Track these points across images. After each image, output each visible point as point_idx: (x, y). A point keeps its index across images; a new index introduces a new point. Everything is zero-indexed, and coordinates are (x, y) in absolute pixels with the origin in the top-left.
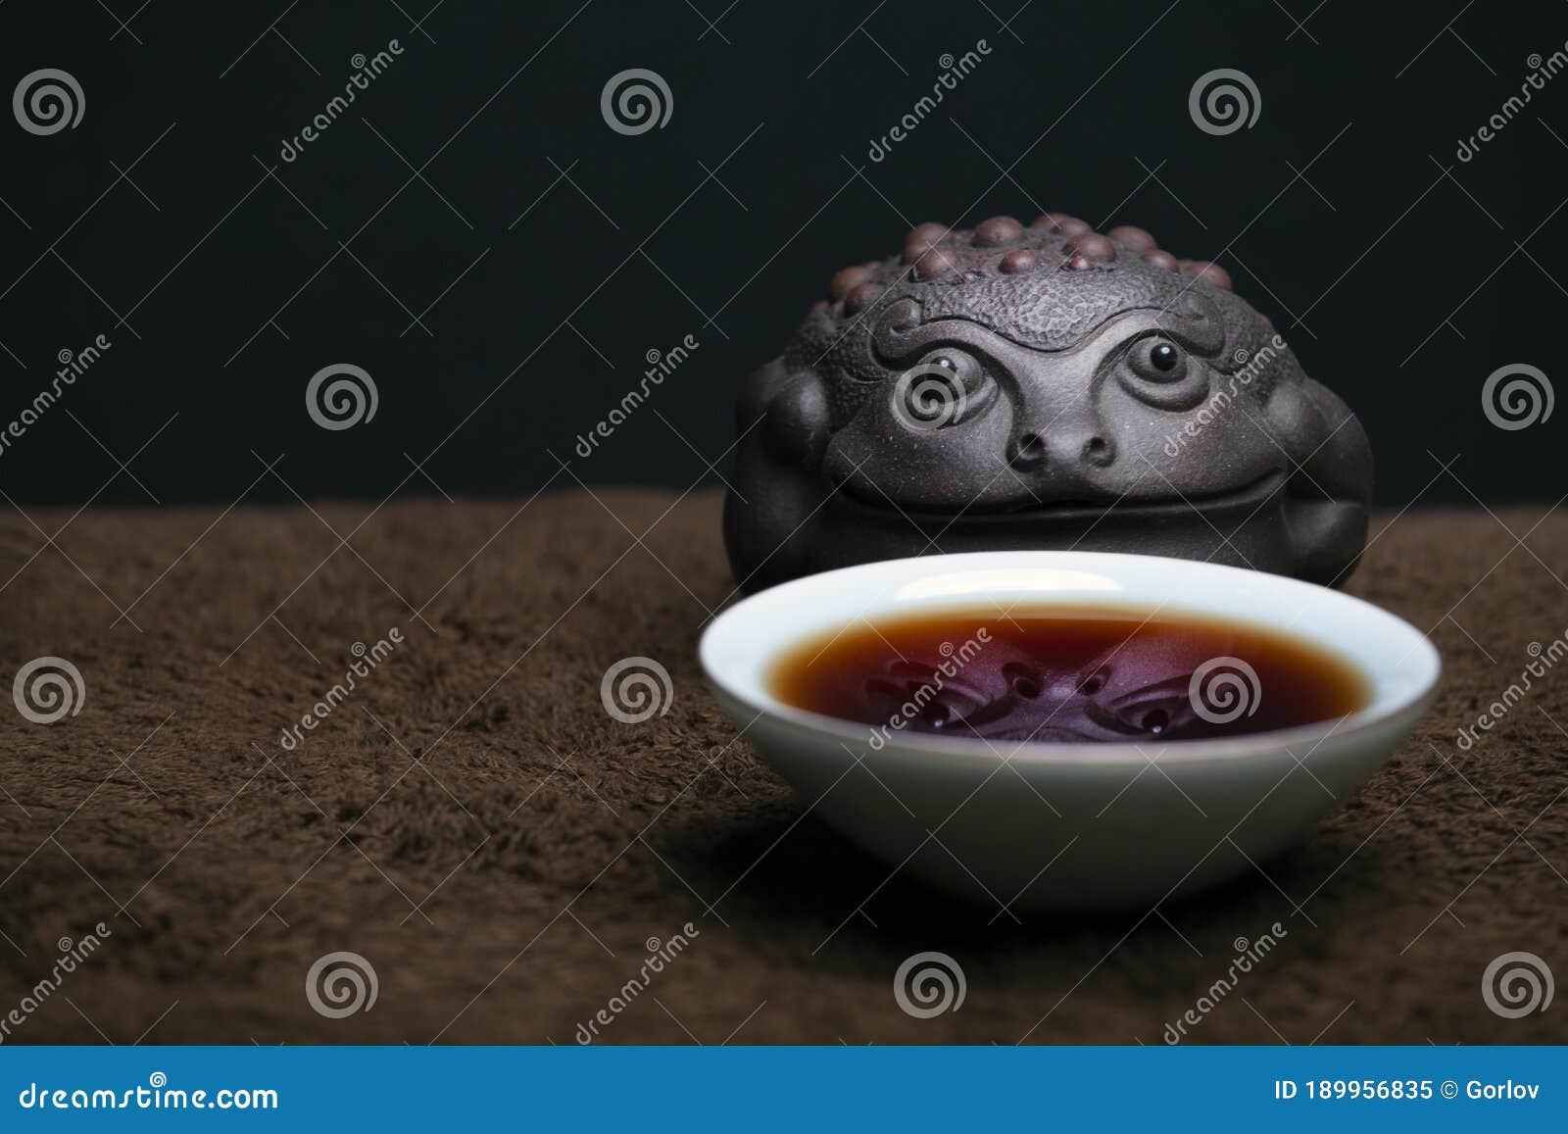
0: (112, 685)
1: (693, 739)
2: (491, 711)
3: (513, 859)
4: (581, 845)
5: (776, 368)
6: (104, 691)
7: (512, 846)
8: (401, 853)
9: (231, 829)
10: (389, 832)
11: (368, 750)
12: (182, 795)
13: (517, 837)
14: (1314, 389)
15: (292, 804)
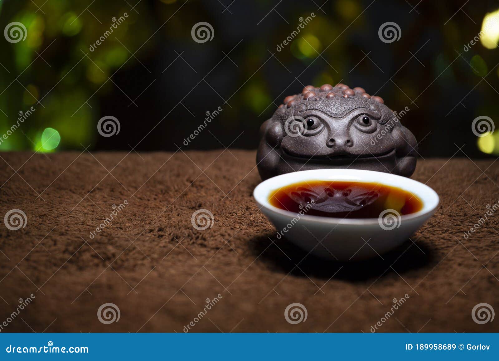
0: (106, 196)
1: (247, 213)
2: (198, 204)
3: (200, 241)
4: (216, 237)
5: (270, 121)
6: (104, 197)
7: (200, 238)
8: (172, 240)
9: (132, 232)
10: (170, 234)
11: (167, 214)
12: (121, 224)
13: (201, 236)
14: (404, 129)
15: (148, 227)
